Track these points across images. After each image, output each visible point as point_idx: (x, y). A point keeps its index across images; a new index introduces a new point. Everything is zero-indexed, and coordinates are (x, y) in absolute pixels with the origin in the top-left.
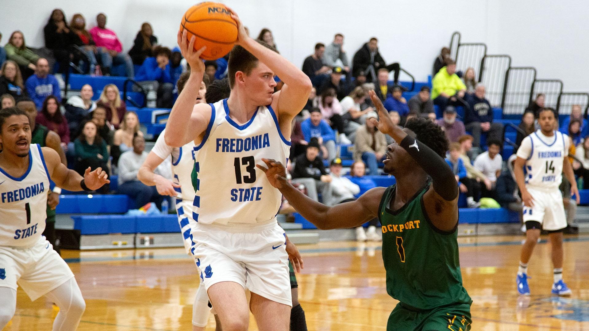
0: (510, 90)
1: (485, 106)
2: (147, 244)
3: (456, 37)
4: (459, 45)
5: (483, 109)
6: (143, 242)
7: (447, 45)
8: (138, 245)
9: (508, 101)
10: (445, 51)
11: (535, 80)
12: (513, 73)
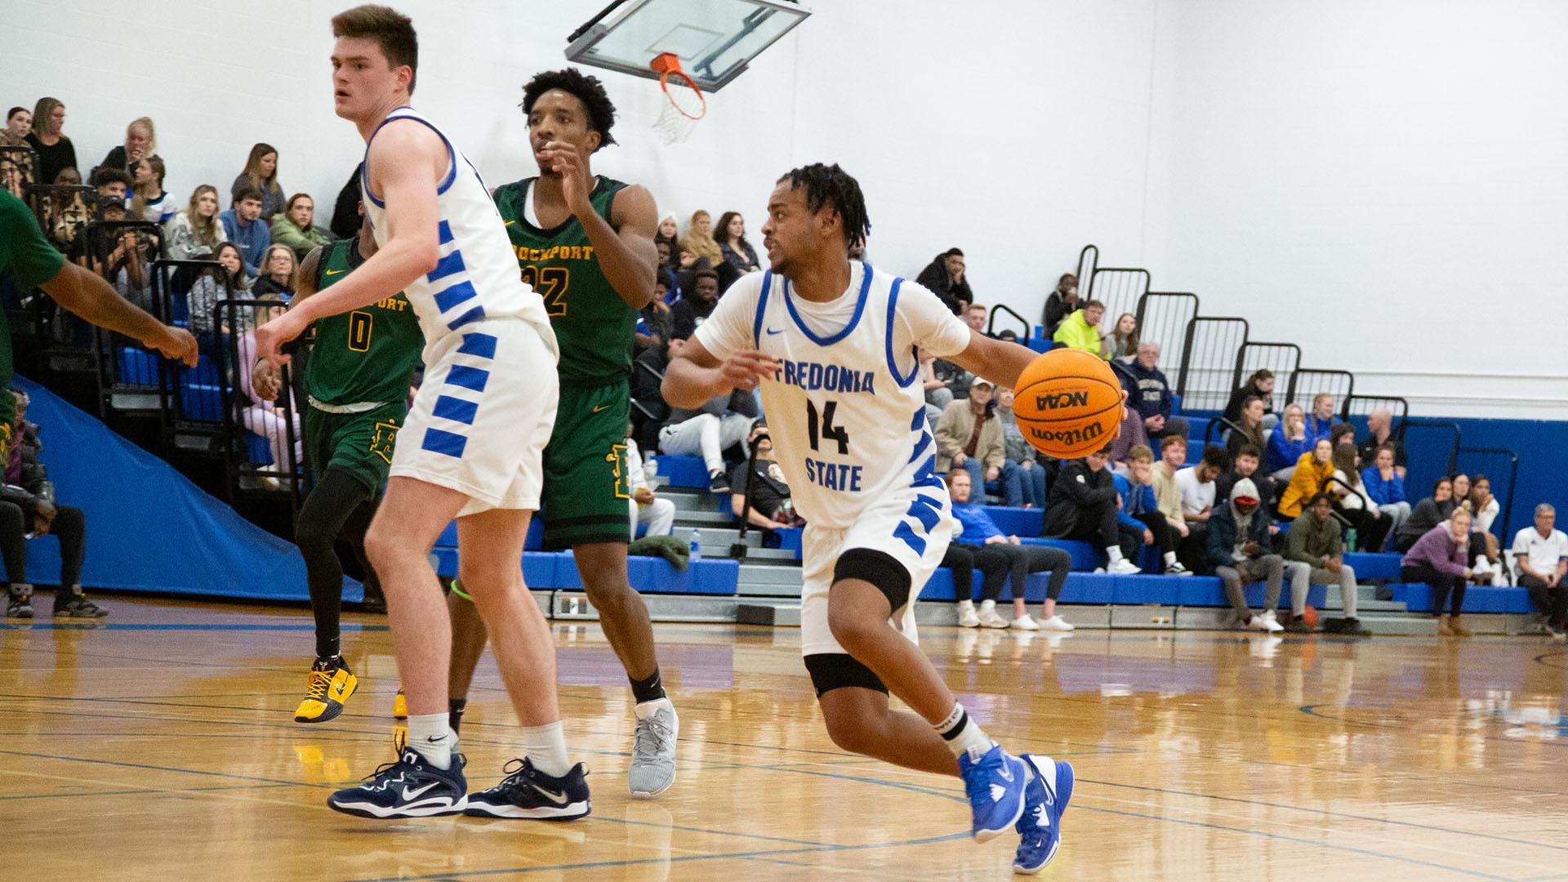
0: (1195, 363)
1: (1155, 384)
2: (574, 612)
3: (1090, 253)
4: (1095, 271)
5: (1151, 390)
6: (567, 607)
7: (1072, 271)
8: (558, 614)
9: (1192, 385)
10: (1068, 281)
11: (1246, 343)
12: (1201, 326)
